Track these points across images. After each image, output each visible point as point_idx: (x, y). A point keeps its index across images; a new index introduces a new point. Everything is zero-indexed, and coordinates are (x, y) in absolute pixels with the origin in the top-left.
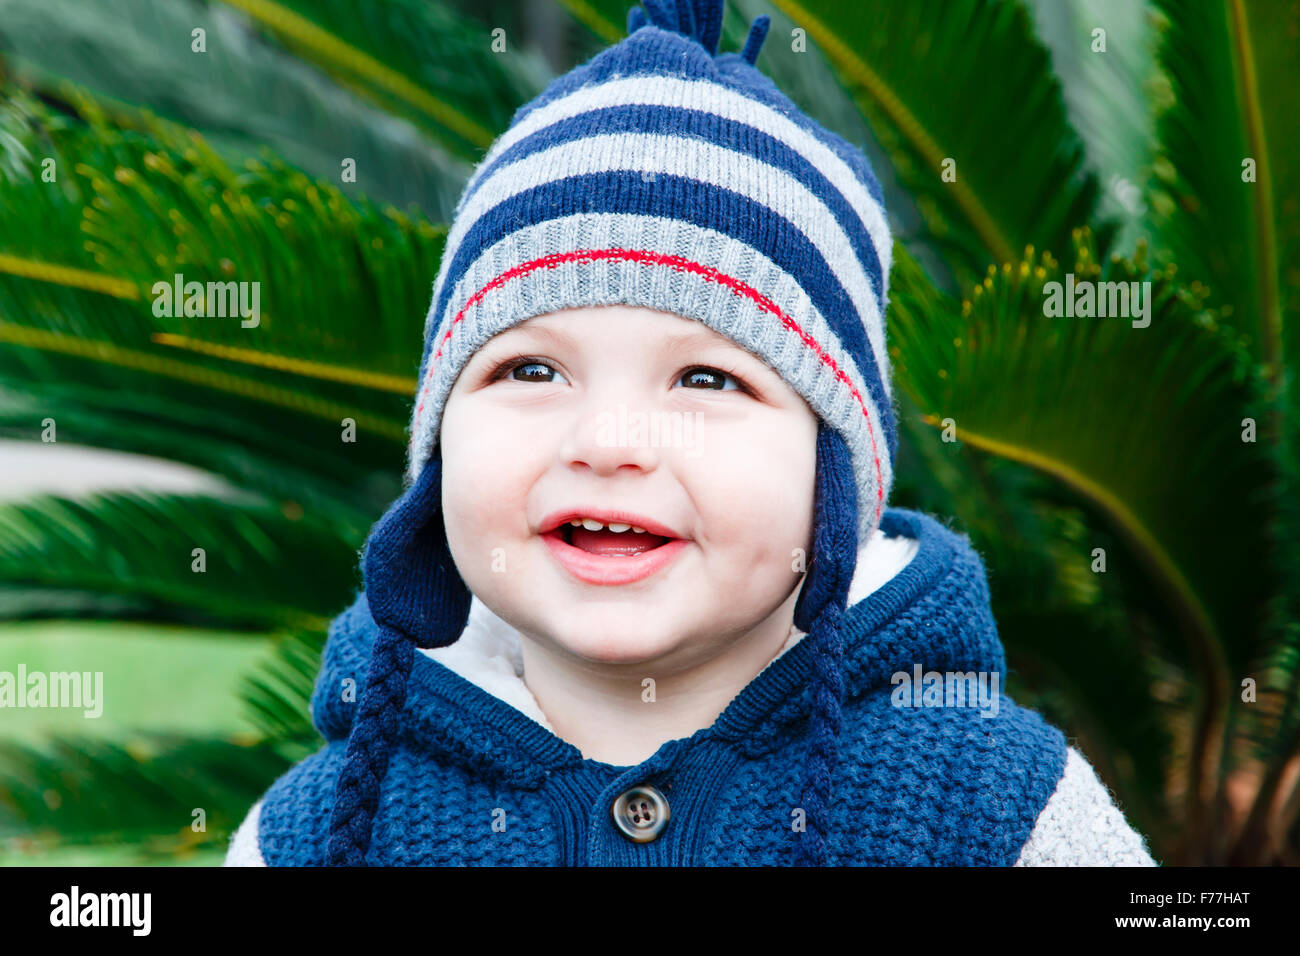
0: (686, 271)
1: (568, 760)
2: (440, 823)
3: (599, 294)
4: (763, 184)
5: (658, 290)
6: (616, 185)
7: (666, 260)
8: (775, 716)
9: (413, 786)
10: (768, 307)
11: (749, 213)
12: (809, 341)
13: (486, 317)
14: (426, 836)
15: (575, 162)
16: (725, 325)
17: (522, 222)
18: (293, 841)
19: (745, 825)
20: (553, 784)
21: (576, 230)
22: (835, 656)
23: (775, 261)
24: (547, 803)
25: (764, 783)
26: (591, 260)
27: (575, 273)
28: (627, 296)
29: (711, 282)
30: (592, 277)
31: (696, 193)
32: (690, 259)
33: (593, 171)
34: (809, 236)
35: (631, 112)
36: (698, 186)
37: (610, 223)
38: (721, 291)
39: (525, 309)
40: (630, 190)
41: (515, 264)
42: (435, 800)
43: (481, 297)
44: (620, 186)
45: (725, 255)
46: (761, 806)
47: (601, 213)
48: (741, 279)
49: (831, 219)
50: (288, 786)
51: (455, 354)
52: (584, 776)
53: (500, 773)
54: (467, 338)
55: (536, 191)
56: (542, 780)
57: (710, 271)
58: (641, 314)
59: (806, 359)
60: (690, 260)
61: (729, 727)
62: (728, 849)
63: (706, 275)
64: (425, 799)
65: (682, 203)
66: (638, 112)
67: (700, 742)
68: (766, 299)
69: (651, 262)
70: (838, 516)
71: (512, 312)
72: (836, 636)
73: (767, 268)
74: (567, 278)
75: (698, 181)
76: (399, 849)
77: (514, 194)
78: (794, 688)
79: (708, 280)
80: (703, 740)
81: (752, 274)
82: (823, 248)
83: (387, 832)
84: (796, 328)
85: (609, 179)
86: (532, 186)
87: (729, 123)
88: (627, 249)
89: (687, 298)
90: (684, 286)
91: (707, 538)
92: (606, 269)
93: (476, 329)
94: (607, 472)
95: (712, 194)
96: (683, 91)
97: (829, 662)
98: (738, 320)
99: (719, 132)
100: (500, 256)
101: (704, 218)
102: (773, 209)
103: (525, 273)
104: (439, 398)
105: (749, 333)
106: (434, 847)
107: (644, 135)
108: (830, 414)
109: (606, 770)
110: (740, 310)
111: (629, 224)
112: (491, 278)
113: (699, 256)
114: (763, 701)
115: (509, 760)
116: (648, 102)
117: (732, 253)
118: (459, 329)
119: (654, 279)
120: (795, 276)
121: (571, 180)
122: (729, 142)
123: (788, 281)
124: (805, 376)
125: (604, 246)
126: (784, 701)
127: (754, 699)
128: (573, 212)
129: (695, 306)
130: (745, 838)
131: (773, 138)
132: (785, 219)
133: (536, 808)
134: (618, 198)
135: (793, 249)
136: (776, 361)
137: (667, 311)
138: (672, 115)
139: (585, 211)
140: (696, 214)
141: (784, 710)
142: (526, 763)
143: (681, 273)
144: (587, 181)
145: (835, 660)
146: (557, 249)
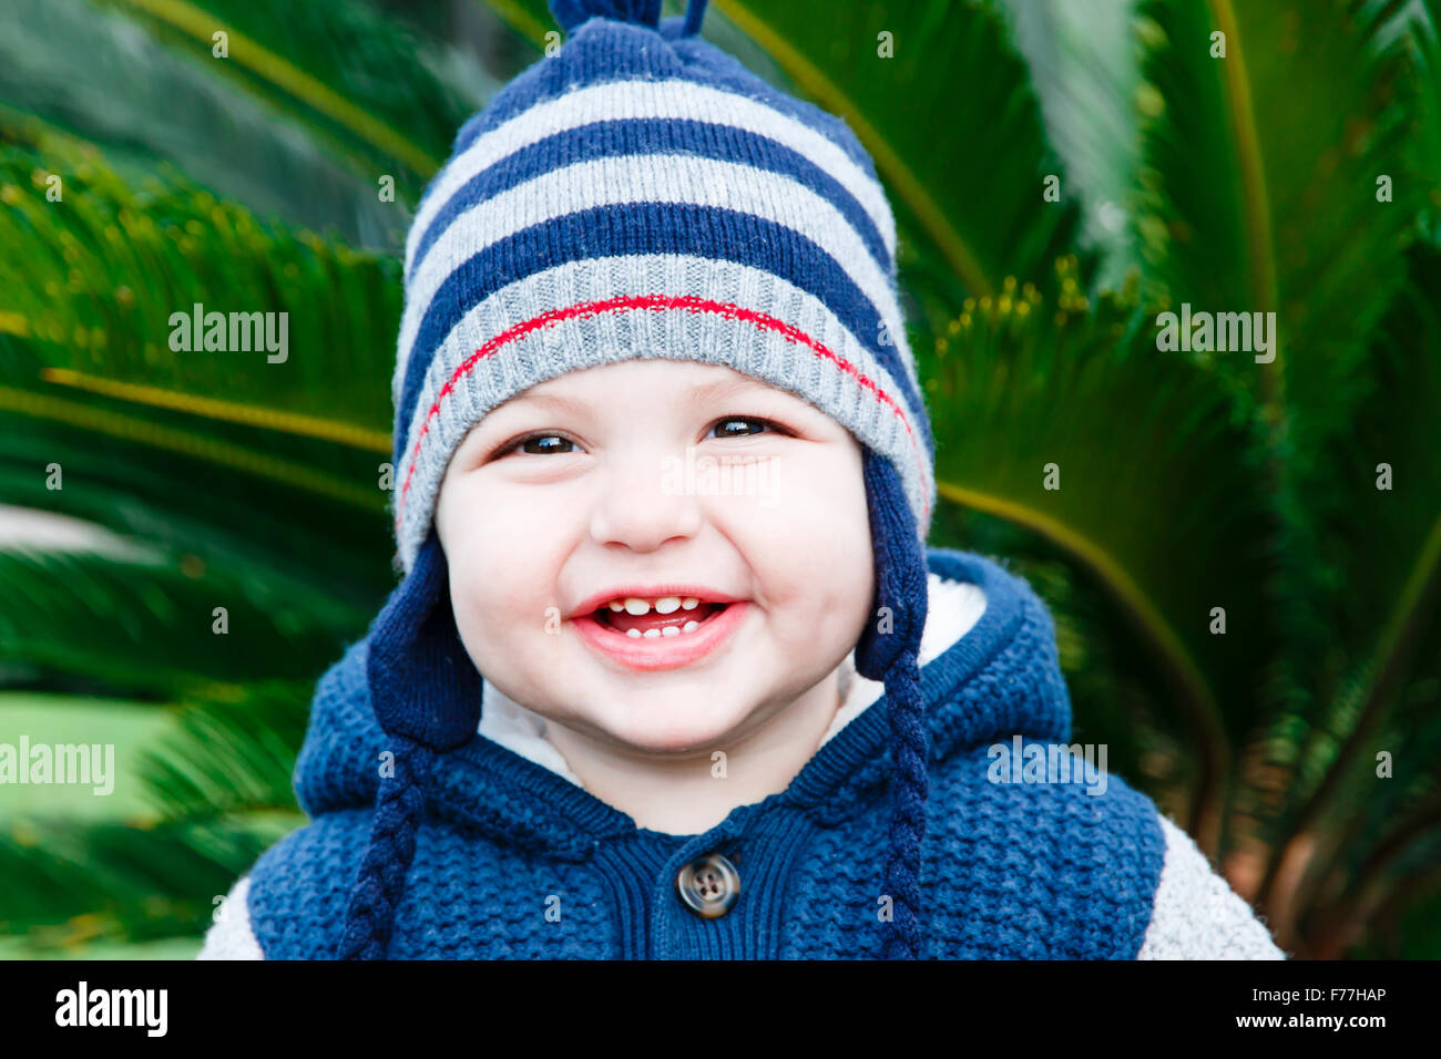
0: (703, 312)
1: (620, 829)
2: (474, 903)
3: (609, 350)
4: (765, 195)
5: (675, 338)
6: (607, 223)
7: (678, 303)
8: (854, 780)
9: (438, 863)
10: (796, 336)
11: (759, 234)
12: (844, 365)
13: (480, 389)
14: (461, 917)
15: (553, 199)
16: (754, 365)
17: (507, 278)
18: (298, 925)
19: (835, 901)
20: (603, 855)
21: (572, 281)
22: (917, 712)
23: (795, 283)
24: (596, 876)
25: (850, 854)
26: (595, 315)
27: (578, 330)
28: (642, 349)
29: (731, 320)
30: (598, 332)
31: (697, 221)
32: (705, 297)
33: (577, 210)
34: (823, 246)
35: (603, 132)
36: (698, 211)
37: (609, 269)
38: (744, 328)
39: (526, 376)
40: (624, 228)
41: (507, 327)
42: (466, 878)
43: (471, 366)
44: (611, 224)
45: (741, 287)
46: (851, 881)
47: (596, 259)
48: (763, 311)
49: (839, 219)
50: (283, 863)
51: (447, 433)
52: (640, 848)
53: (543, 844)
54: (461, 414)
55: (515, 238)
56: (590, 851)
57: (728, 307)
58: (659, 366)
59: (845, 386)
60: (705, 299)
61: (804, 791)
62: (817, 926)
63: (724, 313)
64: (454, 877)
65: (684, 234)
66: (612, 130)
67: (771, 809)
68: (792, 328)
69: (662, 306)
70: (904, 556)
71: (512, 382)
72: (916, 688)
73: (788, 294)
74: (569, 337)
75: (696, 206)
76: (431, 933)
77: (489, 244)
78: (874, 748)
79: (727, 318)
80: (775, 805)
81: (774, 303)
82: (839, 255)
83: (414, 915)
84: (828, 354)
85: (598, 217)
86: (509, 233)
87: (713, 128)
88: (633, 296)
89: (708, 342)
90: (703, 329)
91: (767, 598)
92: (613, 322)
93: (471, 404)
94: (646, 550)
95: (715, 220)
96: (654, 96)
97: (910, 719)
98: (767, 357)
99: (705, 141)
100: (486, 318)
101: (712, 249)
102: (782, 224)
103: (519, 336)
104: (433, 480)
105: (781, 370)
106: (472, 929)
107: (624, 157)
108: (877, 441)
109: (664, 840)
110: (767, 345)
111: (629, 266)
112: (478, 344)
113: (714, 293)
114: (842, 763)
115: (553, 831)
116: (619, 117)
117: (749, 284)
118: (449, 403)
119: (668, 326)
120: (819, 296)
121: (553, 222)
122: (719, 152)
123: (812, 302)
124: (846, 405)
125: (607, 297)
126: (863, 764)
127: (833, 761)
128: (564, 261)
129: (718, 349)
130: (837, 915)
131: (763, 137)
132: (796, 232)
133: (584, 882)
134: (612, 238)
135: (810, 265)
136: (814, 395)
137: (688, 359)
138: (650, 128)
139: (577, 257)
140: (702, 245)
141: (865, 773)
142: (572, 832)
143: (697, 314)
144: (573, 222)
145: (917, 717)
146: (553, 305)
